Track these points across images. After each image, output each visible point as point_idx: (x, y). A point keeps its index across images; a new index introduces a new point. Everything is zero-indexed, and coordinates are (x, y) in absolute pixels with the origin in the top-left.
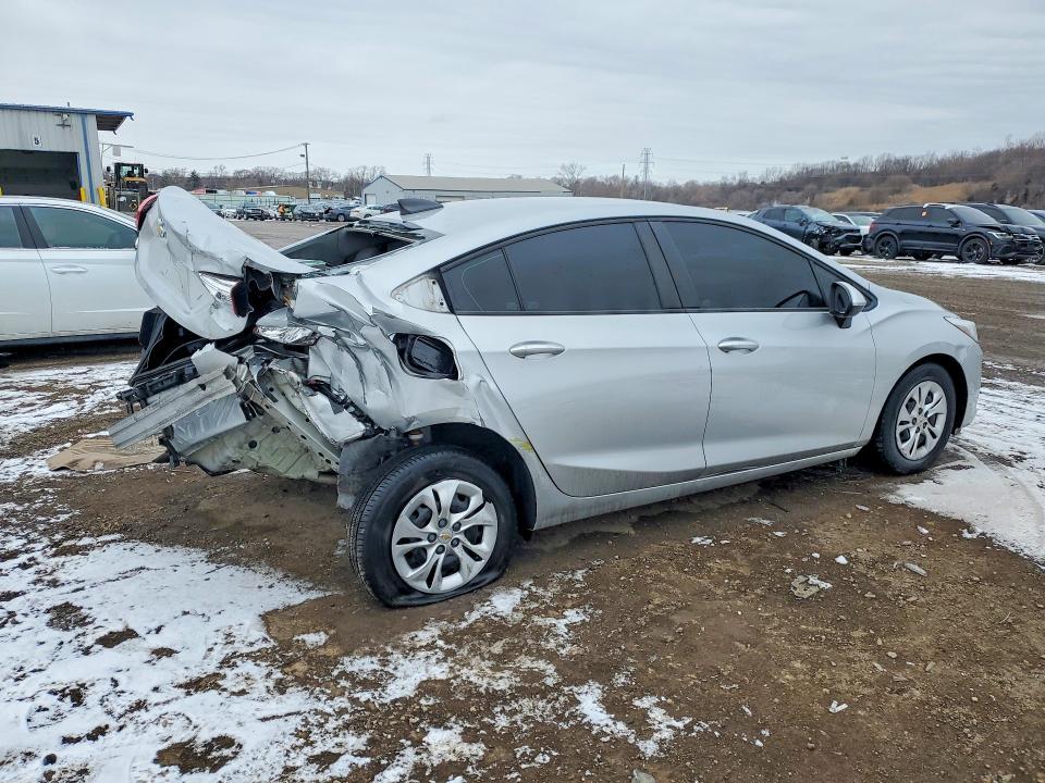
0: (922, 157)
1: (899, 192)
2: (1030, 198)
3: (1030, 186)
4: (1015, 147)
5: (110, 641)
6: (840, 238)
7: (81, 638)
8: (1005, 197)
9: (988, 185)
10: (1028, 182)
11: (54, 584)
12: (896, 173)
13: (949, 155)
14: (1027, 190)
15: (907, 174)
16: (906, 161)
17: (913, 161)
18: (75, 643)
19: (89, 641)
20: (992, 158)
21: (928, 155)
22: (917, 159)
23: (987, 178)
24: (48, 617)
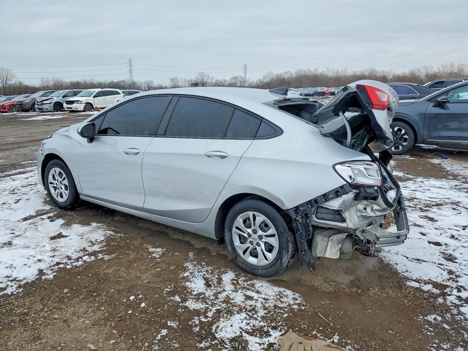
5: (438, 244)
7: (446, 249)
11: (450, 272)
18: (448, 248)
19: (444, 247)
24: (456, 261)
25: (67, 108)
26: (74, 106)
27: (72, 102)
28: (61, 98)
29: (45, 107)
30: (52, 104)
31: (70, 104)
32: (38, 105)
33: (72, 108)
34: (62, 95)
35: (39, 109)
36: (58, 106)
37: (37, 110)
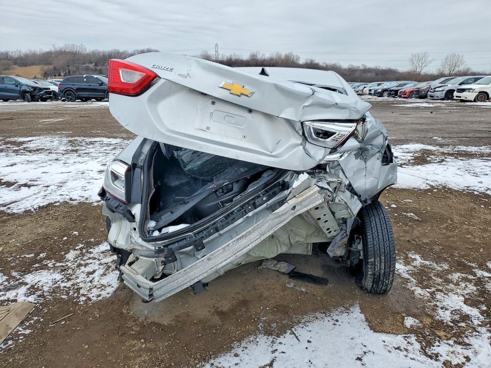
0: (15, 52)
1: (8, 69)
2: (71, 73)
3: (70, 68)
4: (58, 50)
6: (41, 93)
8: (60, 73)
9: (51, 67)
10: (68, 66)
12: (4, 59)
13: (28, 52)
14: (69, 70)
15: (10, 60)
16: (7, 53)
17: (10, 53)
20: (49, 54)
21: (17, 51)
22: (12, 52)
23: (50, 64)
25: (457, 97)
26: (464, 95)
27: (463, 90)
28: (457, 85)
29: (436, 94)
30: (444, 92)
31: (460, 92)
32: (431, 92)
33: (460, 97)
34: (459, 83)
35: (431, 96)
36: (449, 95)
37: (429, 97)
